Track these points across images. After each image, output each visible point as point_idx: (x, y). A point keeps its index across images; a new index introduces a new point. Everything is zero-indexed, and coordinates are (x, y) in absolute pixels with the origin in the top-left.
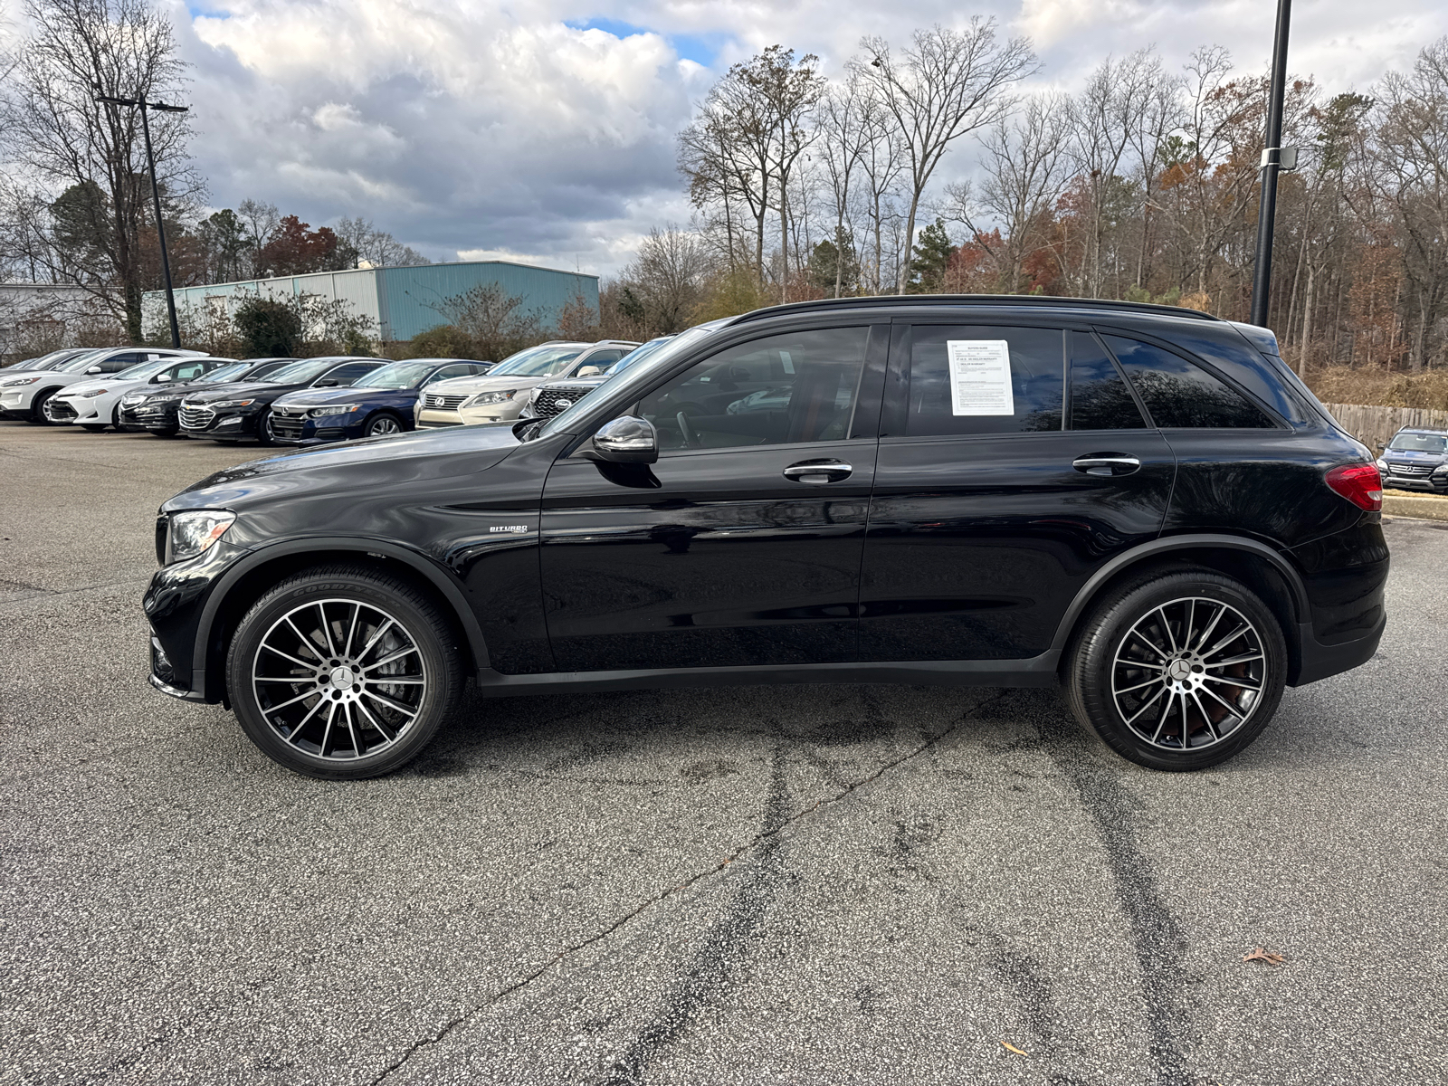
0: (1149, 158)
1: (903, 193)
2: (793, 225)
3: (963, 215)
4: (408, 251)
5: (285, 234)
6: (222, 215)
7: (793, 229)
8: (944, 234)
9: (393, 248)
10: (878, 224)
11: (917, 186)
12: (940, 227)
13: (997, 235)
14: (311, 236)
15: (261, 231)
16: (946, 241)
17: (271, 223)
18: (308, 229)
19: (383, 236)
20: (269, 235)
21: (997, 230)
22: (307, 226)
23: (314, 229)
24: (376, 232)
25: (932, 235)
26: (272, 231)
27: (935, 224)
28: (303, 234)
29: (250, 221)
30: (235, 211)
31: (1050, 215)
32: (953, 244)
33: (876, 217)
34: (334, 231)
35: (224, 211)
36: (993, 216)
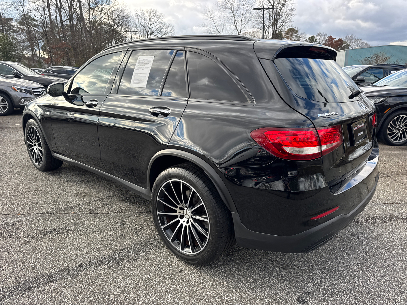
4: (366, 44)
5: (328, 41)
6: (311, 37)
9: (361, 43)
14: (336, 41)
15: (321, 41)
17: (324, 39)
18: (335, 39)
19: (358, 40)
20: (323, 42)
22: (335, 38)
23: (337, 39)
24: (356, 39)
26: (324, 41)
28: (333, 41)
29: (319, 39)
30: (315, 36)
34: (343, 39)
35: (312, 36)
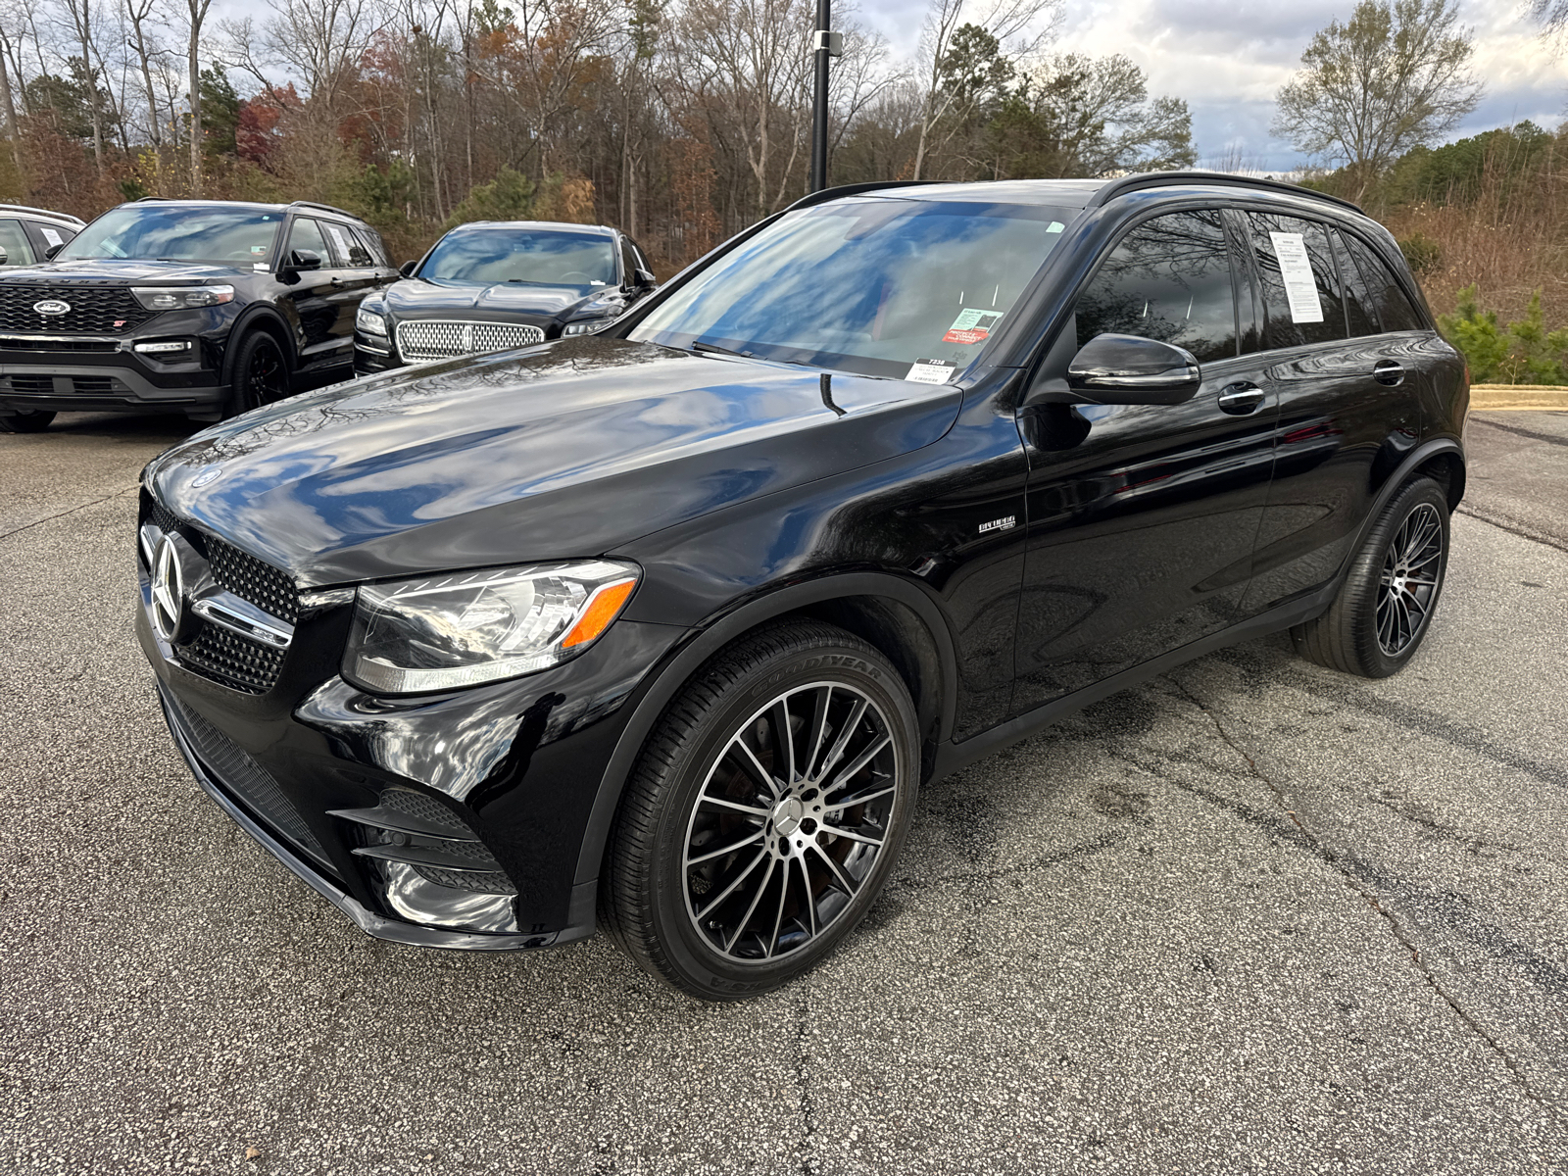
0: (464, 21)
1: (175, 22)
2: (9, 47)
3: (247, 62)
7: (10, 53)
8: (227, 83)
10: (145, 60)
11: (194, 15)
12: (221, 74)
13: (292, 92)
16: (230, 93)
21: (291, 84)
25: (210, 82)
27: (212, 69)
31: (356, 73)
32: (240, 98)
33: (141, 50)
36: (286, 66)
